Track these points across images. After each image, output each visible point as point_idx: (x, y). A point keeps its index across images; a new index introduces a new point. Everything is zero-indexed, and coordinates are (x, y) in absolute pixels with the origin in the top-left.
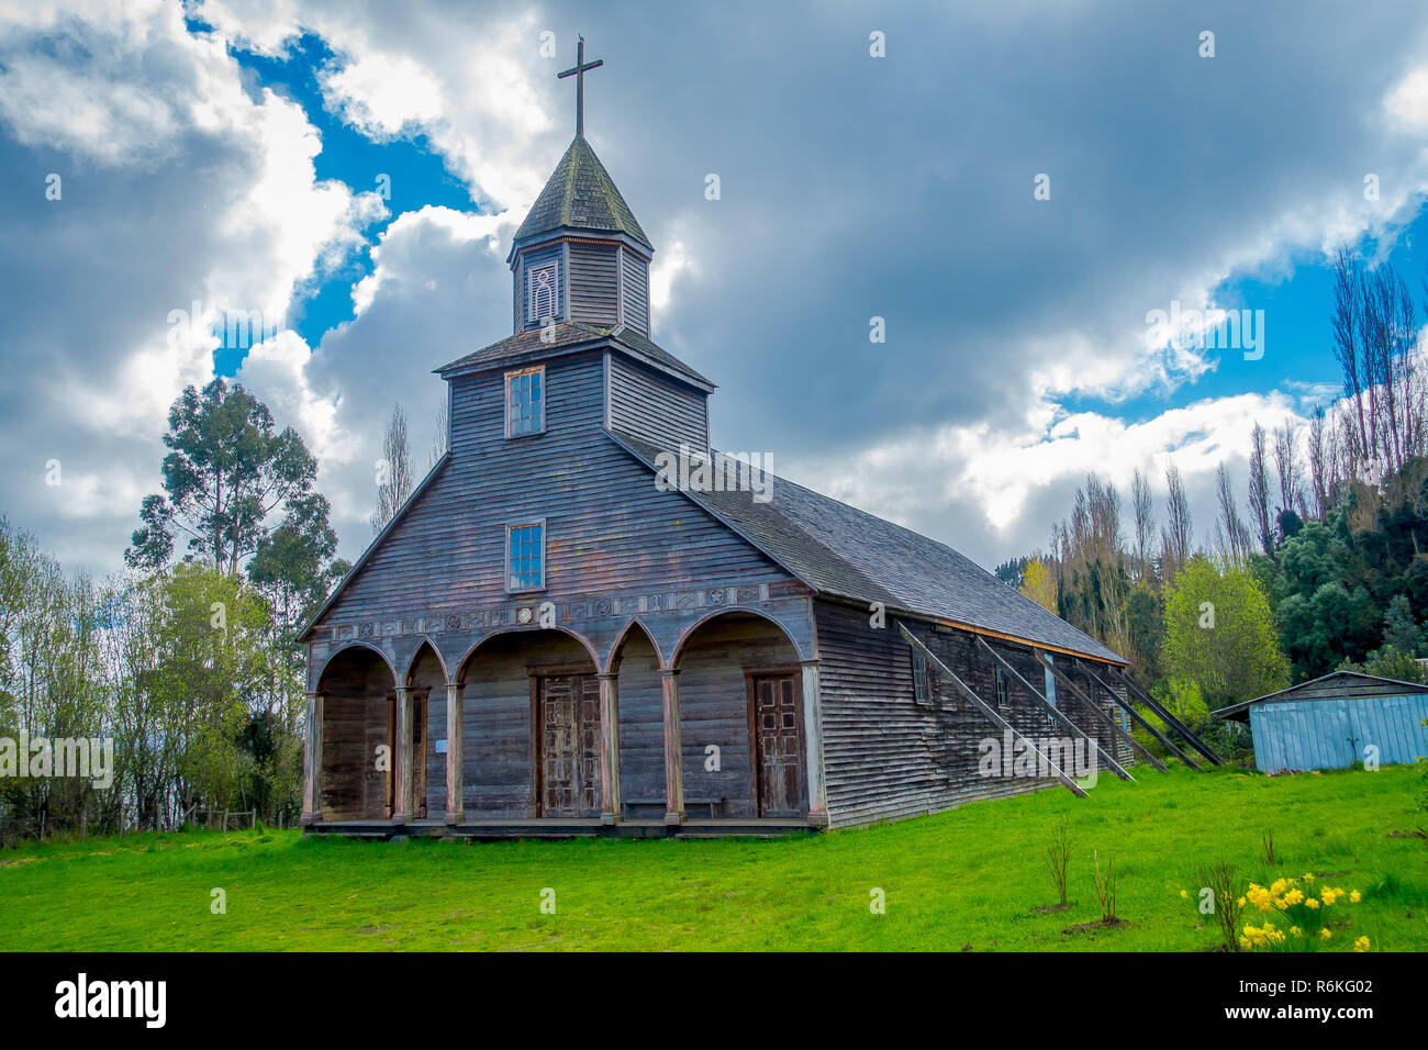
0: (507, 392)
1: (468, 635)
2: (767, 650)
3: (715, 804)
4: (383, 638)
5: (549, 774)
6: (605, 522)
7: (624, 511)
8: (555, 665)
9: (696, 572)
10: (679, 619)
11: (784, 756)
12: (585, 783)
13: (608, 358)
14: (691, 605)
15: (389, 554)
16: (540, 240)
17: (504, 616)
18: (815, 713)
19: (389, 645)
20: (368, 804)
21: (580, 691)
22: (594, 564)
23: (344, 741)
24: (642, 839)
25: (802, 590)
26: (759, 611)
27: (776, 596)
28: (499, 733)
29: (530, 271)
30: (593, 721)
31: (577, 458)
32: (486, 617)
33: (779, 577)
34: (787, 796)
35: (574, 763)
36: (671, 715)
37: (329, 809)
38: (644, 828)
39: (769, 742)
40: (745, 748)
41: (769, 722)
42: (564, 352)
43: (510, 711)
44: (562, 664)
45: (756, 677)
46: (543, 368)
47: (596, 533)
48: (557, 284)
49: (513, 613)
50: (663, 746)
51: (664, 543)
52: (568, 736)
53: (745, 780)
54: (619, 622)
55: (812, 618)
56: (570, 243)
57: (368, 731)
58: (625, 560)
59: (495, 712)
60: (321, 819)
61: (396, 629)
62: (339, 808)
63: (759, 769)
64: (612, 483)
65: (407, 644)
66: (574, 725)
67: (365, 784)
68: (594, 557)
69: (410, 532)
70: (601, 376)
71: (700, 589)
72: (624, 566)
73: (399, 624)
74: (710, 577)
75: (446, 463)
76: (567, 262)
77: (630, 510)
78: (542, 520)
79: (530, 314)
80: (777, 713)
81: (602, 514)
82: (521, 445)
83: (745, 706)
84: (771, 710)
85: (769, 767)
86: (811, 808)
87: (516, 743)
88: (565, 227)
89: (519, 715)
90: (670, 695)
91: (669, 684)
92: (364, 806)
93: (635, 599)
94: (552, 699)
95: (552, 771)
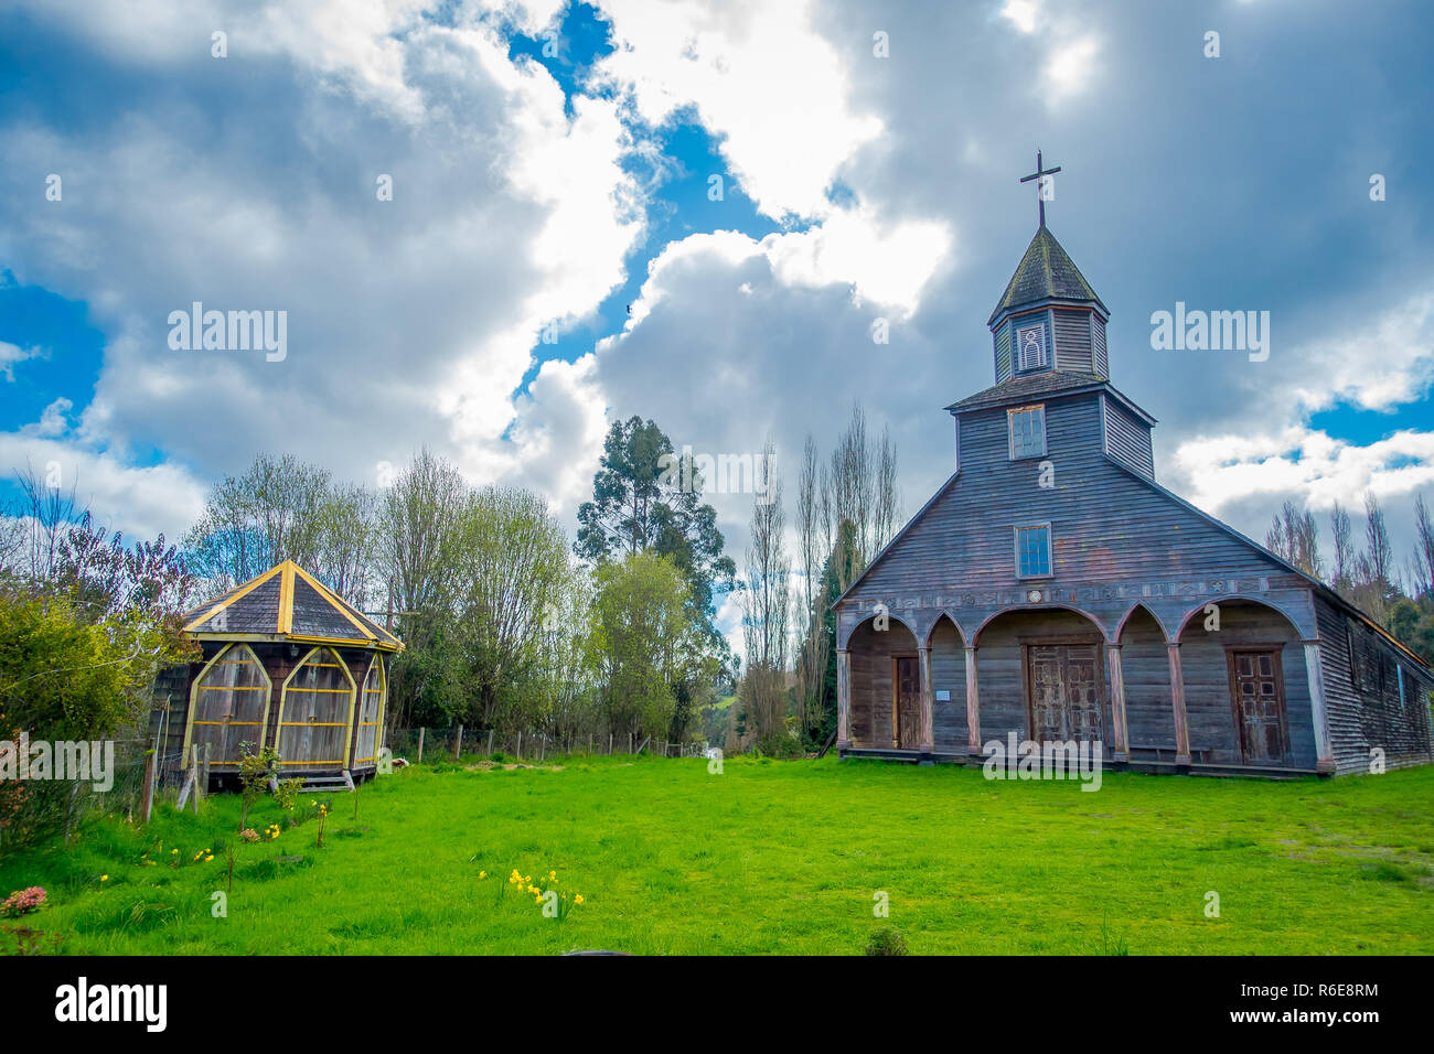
0: (1011, 425)
1: (982, 610)
2: (1245, 631)
3: (1204, 752)
4: (904, 610)
5: (1040, 721)
6: (1106, 526)
7: (1126, 517)
8: (1045, 636)
9: (1197, 566)
10: (1182, 604)
11: (1264, 717)
12: (1073, 730)
13: (1103, 399)
14: (1192, 593)
15: (907, 547)
16: (1027, 307)
17: (1016, 597)
18: (1319, 683)
19: (910, 616)
20: (877, 738)
21: (1066, 658)
22: (1099, 558)
23: (862, 688)
24: (1155, 774)
25: (1300, 583)
26: (1260, 599)
27: (1275, 588)
28: (995, 687)
29: (1018, 331)
30: (1079, 681)
31: (1078, 476)
32: (999, 597)
33: (1278, 573)
34: (1269, 749)
35: (1063, 715)
36: (1178, 678)
37: (854, 738)
38: (1155, 766)
39: (1249, 706)
40: (1229, 709)
41: (1248, 689)
42: (1063, 394)
43: (1005, 671)
44: (1051, 636)
45: (1236, 653)
46: (1043, 406)
47: (1099, 534)
48: (1044, 342)
49: (1024, 595)
50: (1171, 704)
51: (1163, 543)
52: (1057, 692)
53: (1229, 734)
54: (1124, 604)
55: (1312, 607)
56: (1055, 310)
57: (874, 682)
58: (1128, 556)
59: (990, 671)
60: (852, 746)
61: (917, 603)
62: (860, 739)
63: (1241, 725)
64: (1111, 495)
65: (927, 615)
66: (1061, 684)
67: (874, 722)
68: (1097, 553)
69: (926, 530)
70: (1098, 412)
71: (1201, 581)
72: (1127, 561)
73: (918, 600)
74: (1210, 571)
75: (957, 478)
76: (1053, 324)
77: (1131, 517)
78: (1047, 523)
79: (1020, 365)
80: (1256, 683)
81: (1103, 520)
82: (1025, 465)
83: (1226, 676)
84: (1250, 680)
85: (1250, 726)
86: (1319, 757)
87: (1009, 695)
88: (1051, 298)
89: (1011, 674)
90: (1176, 663)
91: (1174, 655)
92: (874, 739)
93: (1139, 588)
94: (1041, 663)
95: (1042, 719)
